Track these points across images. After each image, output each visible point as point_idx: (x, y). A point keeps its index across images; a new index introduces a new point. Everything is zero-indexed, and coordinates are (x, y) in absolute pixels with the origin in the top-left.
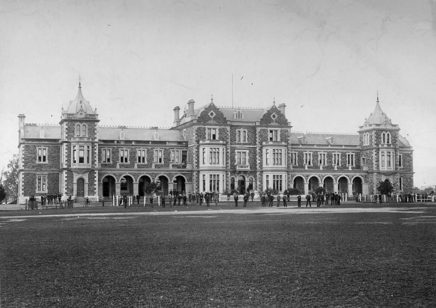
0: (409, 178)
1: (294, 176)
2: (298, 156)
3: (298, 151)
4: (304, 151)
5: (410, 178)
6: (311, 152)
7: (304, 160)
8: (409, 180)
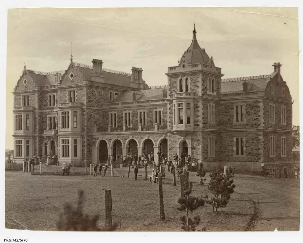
0: (255, 138)
1: (98, 140)
2: (118, 117)
3: (117, 111)
4: (123, 110)
5: (258, 138)
6: (130, 110)
7: (123, 121)
8: (255, 141)
